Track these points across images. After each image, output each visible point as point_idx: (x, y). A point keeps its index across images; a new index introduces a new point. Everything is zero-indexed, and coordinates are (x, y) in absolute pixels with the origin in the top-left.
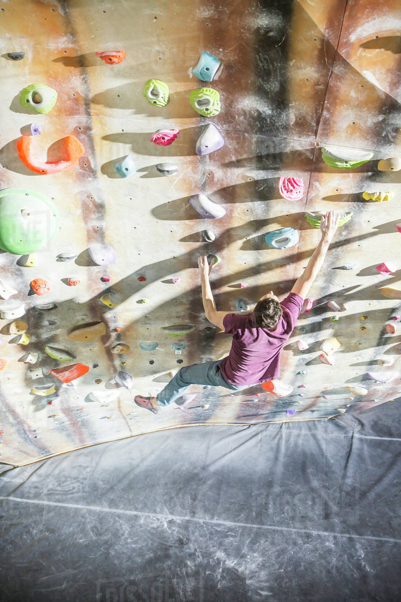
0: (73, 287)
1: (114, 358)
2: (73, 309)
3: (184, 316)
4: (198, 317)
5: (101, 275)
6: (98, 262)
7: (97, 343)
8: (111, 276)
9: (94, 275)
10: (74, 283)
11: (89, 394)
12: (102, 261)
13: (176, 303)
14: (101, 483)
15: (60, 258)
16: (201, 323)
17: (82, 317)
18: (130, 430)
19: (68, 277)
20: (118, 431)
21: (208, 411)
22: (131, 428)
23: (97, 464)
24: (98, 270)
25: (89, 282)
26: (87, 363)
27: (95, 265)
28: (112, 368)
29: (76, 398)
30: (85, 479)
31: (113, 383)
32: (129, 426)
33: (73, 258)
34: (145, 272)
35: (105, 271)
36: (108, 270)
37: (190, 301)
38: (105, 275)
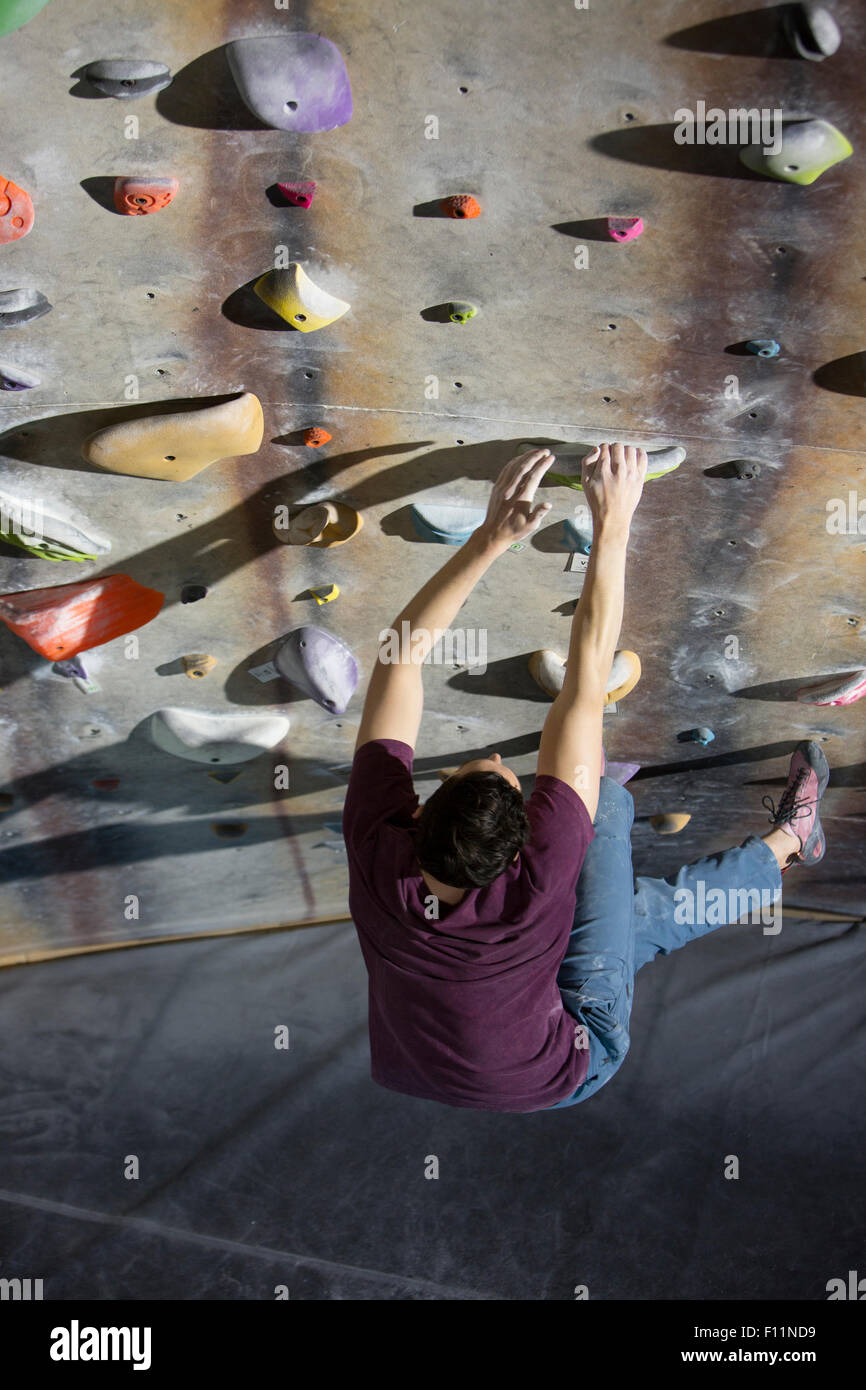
0: (134, 219)
1: (285, 566)
2: (122, 324)
3: (637, 399)
4: (703, 408)
5: (271, 175)
6: (268, 112)
7: (214, 489)
8: (318, 184)
9: (237, 171)
10: (143, 204)
11: (151, 717)
12: (287, 109)
13: (610, 334)
14: (164, 1116)
15: (92, 82)
16: (715, 437)
17: (161, 363)
18: (309, 896)
19: (120, 169)
20: (253, 896)
21: (674, 844)
22: (316, 884)
23: (149, 1032)
24: (260, 150)
25: (213, 202)
26: (156, 575)
27: (252, 121)
28: (269, 612)
29: (88, 731)
30: (91, 1091)
31: (265, 679)
32: (305, 877)
33: (148, 83)
34: (480, 177)
35: (293, 157)
36: (309, 152)
37: (682, 332)
38: (293, 177)
